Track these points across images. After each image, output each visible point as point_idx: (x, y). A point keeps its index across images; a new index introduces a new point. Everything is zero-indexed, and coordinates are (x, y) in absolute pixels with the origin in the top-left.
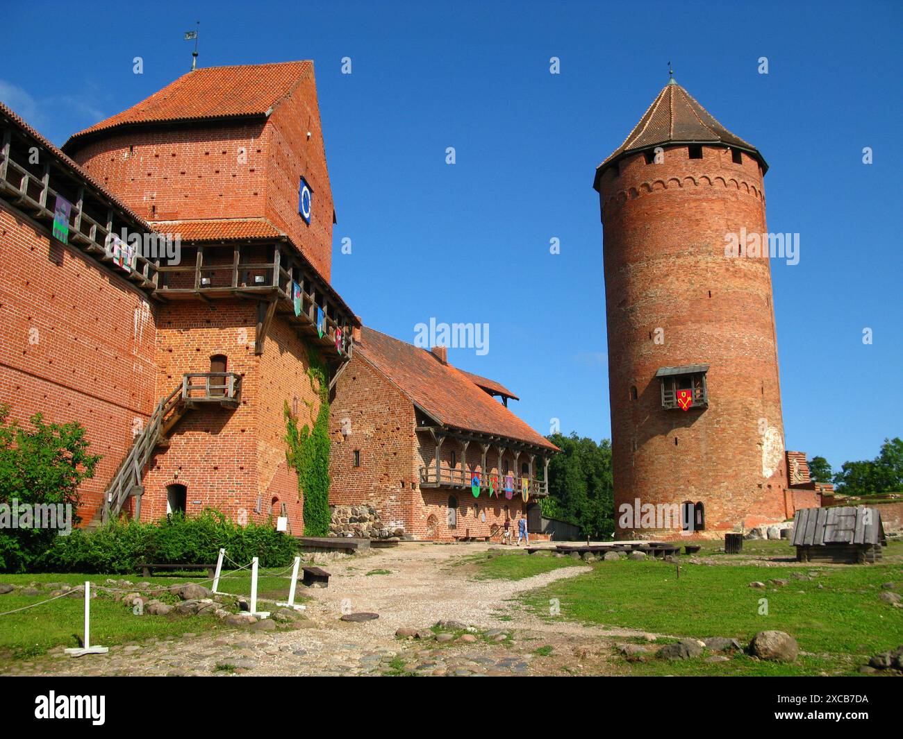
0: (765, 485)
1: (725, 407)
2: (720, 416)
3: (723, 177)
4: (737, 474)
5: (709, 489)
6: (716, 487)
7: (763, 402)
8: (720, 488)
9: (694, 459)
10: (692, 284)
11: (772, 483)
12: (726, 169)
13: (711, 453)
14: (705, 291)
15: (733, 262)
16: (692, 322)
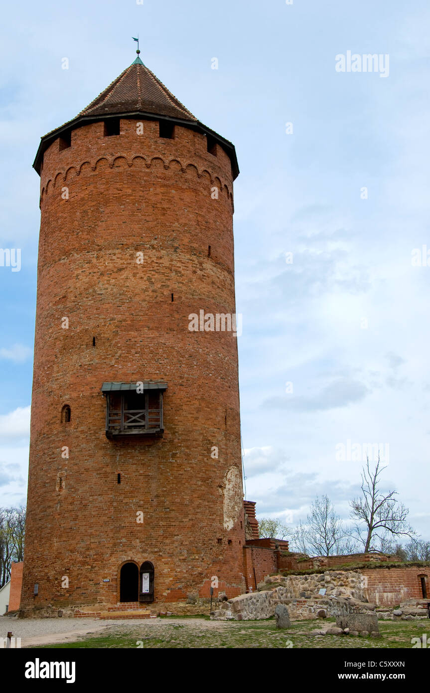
0: (225, 540)
1: (184, 437)
2: (177, 448)
3: (196, 165)
4: (193, 525)
5: (158, 544)
6: (167, 541)
7: (225, 436)
8: (173, 543)
9: (142, 502)
10: (153, 283)
11: (234, 538)
12: (200, 157)
13: (163, 496)
14: (166, 293)
15: (201, 264)
16: (149, 329)
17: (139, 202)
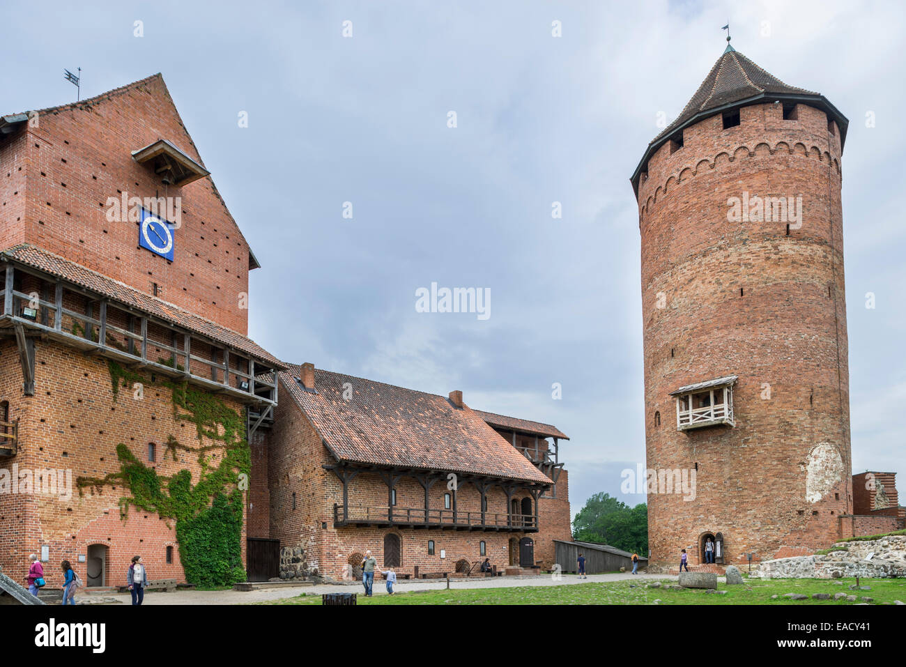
0: (808, 511)
1: (756, 423)
2: (748, 434)
3: (767, 141)
4: (767, 501)
5: (732, 518)
6: (741, 515)
7: (810, 415)
8: (746, 516)
9: (716, 485)
10: (721, 284)
11: (821, 509)
12: (772, 130)
13: (736, 477)
14: (735, 289)
15: (776, 247)
16: (719, 329)
17: (704, 208)
